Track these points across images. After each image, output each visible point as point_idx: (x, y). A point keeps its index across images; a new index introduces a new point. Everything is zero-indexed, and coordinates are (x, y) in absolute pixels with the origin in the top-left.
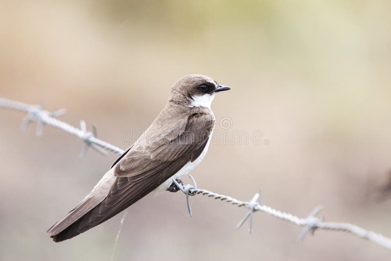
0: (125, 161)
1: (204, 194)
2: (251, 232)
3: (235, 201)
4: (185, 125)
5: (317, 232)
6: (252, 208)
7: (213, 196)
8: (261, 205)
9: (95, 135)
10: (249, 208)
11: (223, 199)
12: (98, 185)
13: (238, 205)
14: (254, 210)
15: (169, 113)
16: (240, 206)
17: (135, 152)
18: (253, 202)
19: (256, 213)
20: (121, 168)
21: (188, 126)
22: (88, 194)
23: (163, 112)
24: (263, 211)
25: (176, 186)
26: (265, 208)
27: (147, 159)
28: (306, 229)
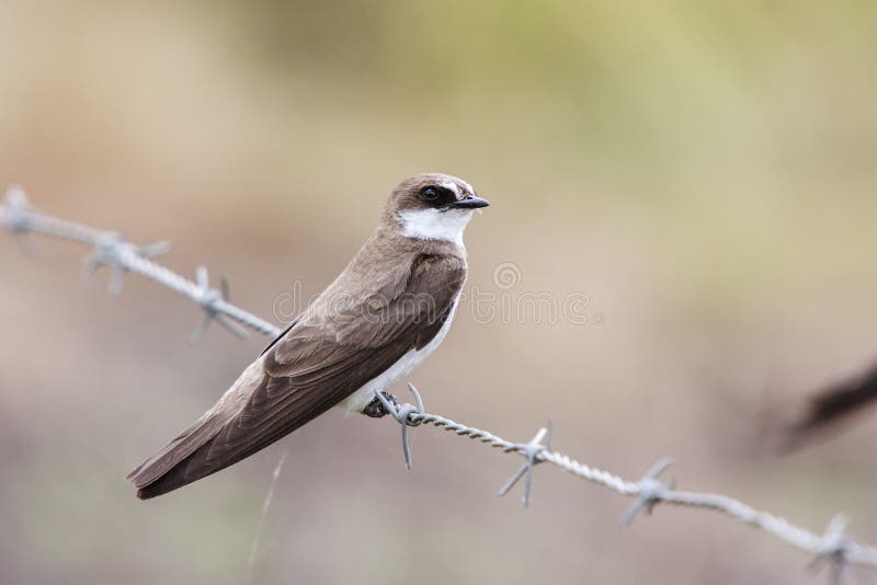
0: (284, 344)
1: (437, 424)
2: (527, 504)
3: (499, 441)
4: (406, 278)
5: (657, 509)
6: (531, 456)
7: (454, 429)
8: (550, 451)
9: (226, 296)
10: (527, 456)
11: (474, 437)
12: (232, 389)
13: (505, 449)
14: (536, 461)
15: (380, 250)
16: (508, 451)
17: (307, 328)
18: (534, 445)
19: (539, 466)
20: (277, 358)
21: (412, 281)
22: (212, 407)
23: (367, 247)
24: (555, 464)
25: (381, 406)
26: (557, 457)
27: (329, 343)
28: (637, 503)
